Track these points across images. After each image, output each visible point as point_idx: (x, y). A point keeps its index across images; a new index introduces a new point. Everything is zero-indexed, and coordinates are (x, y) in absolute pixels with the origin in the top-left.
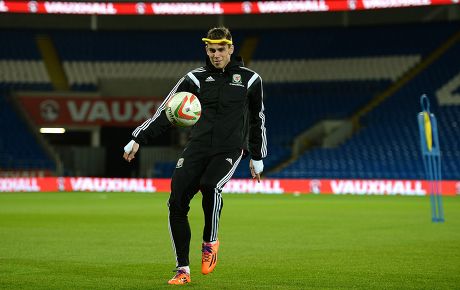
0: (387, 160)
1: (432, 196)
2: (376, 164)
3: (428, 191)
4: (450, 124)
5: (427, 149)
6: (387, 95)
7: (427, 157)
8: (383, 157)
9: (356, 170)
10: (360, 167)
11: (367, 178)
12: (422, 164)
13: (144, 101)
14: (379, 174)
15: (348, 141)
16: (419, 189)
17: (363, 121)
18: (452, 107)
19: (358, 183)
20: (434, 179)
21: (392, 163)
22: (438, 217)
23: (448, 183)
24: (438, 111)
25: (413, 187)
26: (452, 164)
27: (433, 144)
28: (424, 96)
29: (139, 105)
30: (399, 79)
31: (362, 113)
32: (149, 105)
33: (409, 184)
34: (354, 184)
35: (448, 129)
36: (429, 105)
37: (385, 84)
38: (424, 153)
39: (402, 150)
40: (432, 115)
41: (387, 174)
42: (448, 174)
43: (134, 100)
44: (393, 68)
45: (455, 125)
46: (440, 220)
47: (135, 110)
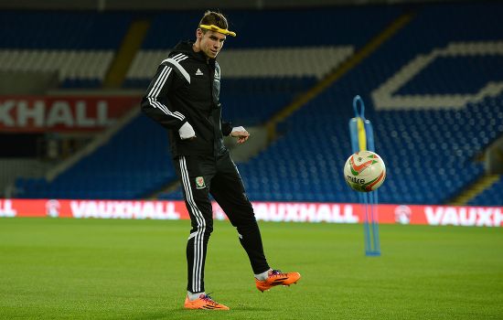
0: (310, 178)
1: (365, 225)
2: (296, 184)
3: (361, 218)
4: (389, 133)
6: (311, 95)
8: (305, 175)
9: (272, 190)
10: (276, 187)
11: (284, 200)
13: (3, 100)
14: (299, 196)
15: (261, 154)
16: (348, 215)
17: (281, 128)
18: (392, 113)
19: (273, 206)
20: (369, 202)
21: (316, 182)
22: (373, 250)
23: (386, 208)
24: (372, 114)
25: (342, 213)
28: (358, 97)
30: (326, 77)
31: (280, 118)
32: (9, 105)
33: (336, 208)
35: (387, 140)
36: (363, 108)
37: (309, 82)
39: (328, 167)
40: (368, 122)
41: (310, 196)
42: (386, 197)
44: (319, 62)
45: (394, 134)
46: (375, 254)
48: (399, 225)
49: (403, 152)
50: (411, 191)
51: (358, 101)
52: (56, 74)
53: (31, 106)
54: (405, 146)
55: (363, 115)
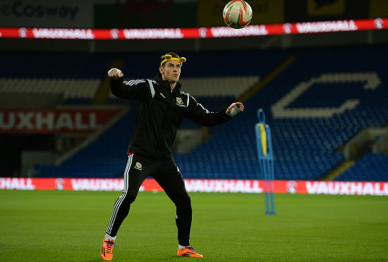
0: (231, 163)
1: (266, 194)
2: (222, 167)
3: (264, 190)
4: (282, 134)
5: (263, 155)
7: (262, 161)
8: (227, 161)
9: (205, 172)
10: (208, 168)
11: (213, 178)
12: (258, 165)
13: (26, 112)
14: (223, 175)
15: (198, 147)
16: (255, 187)
18: (285, 120)
19: (206, 182)
22: (270, 210)
23: (280, 183)
24: (270, 120)
25: (252, 186)
26: (284, 168)
27: (268, 150)
28: (261, 110)
29: (21, 115)
30: (242, 96)
32: (30, 115)
33: (248, 183)
34: (203, 183)
35: (281, 138)
36: (264, 117)
38: (260, 157)
39: (243, 156)
40: (267, 126)
41: (230, 175)
42: (281, 175)
43: (16, 111)
45: (286, 135)
46: (272, 213)
47: (18, 120)
48: (289, 194)
49: (292, 146)
50: (297, 172)
51: (261, 113)
52: (62, 95)
53: (45, 116)
54: (293, 142)
55: (264, 121)
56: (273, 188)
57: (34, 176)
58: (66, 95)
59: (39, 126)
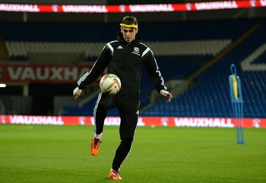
0: (210, 105)
1: (237, 128)
2: (203, 108)
3: (235, 125)
4: (249, 83)
5: (235, 99)
6: (210, 64)
7: (234, 103)
8: (207, 104)
9: (190, 111)
10: (193, 109)
11: (197, 116)
12: (231, 108)
13: (57, 67)
14: (204, 114)
15: (185, 93)
16: (229, 124)
17: (195, 81)
18: (251, 72)
19: (191, 120)
20: (239, 117)
21: (213, 107)
22: (241, 141)
23: (248, 120)
24: (240, 73)
25: (226, 122)
26: (251, 108)
27: (238, 95)
28: (233, 65)
29: (54, 70)
30: (218, 55)
31: (195, 75)
32: (60, 70)
33: (223, 120)
34: (189, 120)
35: (248, 86)
36: (235, 70)
37: (209, 57)
38: (233, 101)
39: (219, 100)
40: (238, 77)
41: (210, 114)
42: (248, 114)
43: (50, 66)
44: (214, 47)
45: (252, 83)
46: (242, 143)
47: (51, 73)
48: (255, 128)
49: (256, 92)
50: (260, 111)
51: (233, 67)
53: (71, 70)
54: (257, 89)
55: (235, 73)
56: (242, 124)
57: (63, 115)
58: (87, 54)
59: (67, 78)
